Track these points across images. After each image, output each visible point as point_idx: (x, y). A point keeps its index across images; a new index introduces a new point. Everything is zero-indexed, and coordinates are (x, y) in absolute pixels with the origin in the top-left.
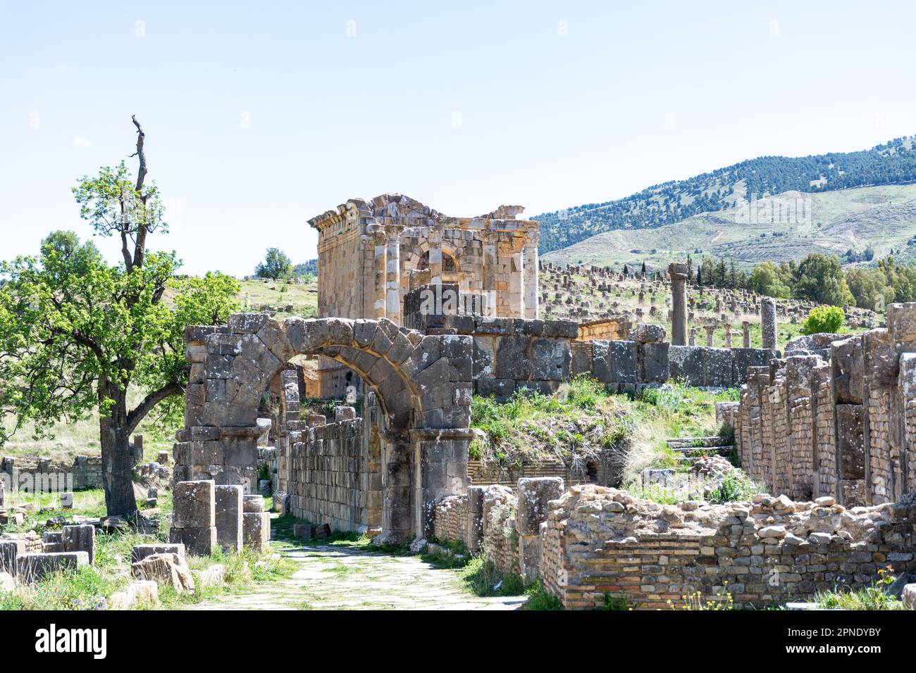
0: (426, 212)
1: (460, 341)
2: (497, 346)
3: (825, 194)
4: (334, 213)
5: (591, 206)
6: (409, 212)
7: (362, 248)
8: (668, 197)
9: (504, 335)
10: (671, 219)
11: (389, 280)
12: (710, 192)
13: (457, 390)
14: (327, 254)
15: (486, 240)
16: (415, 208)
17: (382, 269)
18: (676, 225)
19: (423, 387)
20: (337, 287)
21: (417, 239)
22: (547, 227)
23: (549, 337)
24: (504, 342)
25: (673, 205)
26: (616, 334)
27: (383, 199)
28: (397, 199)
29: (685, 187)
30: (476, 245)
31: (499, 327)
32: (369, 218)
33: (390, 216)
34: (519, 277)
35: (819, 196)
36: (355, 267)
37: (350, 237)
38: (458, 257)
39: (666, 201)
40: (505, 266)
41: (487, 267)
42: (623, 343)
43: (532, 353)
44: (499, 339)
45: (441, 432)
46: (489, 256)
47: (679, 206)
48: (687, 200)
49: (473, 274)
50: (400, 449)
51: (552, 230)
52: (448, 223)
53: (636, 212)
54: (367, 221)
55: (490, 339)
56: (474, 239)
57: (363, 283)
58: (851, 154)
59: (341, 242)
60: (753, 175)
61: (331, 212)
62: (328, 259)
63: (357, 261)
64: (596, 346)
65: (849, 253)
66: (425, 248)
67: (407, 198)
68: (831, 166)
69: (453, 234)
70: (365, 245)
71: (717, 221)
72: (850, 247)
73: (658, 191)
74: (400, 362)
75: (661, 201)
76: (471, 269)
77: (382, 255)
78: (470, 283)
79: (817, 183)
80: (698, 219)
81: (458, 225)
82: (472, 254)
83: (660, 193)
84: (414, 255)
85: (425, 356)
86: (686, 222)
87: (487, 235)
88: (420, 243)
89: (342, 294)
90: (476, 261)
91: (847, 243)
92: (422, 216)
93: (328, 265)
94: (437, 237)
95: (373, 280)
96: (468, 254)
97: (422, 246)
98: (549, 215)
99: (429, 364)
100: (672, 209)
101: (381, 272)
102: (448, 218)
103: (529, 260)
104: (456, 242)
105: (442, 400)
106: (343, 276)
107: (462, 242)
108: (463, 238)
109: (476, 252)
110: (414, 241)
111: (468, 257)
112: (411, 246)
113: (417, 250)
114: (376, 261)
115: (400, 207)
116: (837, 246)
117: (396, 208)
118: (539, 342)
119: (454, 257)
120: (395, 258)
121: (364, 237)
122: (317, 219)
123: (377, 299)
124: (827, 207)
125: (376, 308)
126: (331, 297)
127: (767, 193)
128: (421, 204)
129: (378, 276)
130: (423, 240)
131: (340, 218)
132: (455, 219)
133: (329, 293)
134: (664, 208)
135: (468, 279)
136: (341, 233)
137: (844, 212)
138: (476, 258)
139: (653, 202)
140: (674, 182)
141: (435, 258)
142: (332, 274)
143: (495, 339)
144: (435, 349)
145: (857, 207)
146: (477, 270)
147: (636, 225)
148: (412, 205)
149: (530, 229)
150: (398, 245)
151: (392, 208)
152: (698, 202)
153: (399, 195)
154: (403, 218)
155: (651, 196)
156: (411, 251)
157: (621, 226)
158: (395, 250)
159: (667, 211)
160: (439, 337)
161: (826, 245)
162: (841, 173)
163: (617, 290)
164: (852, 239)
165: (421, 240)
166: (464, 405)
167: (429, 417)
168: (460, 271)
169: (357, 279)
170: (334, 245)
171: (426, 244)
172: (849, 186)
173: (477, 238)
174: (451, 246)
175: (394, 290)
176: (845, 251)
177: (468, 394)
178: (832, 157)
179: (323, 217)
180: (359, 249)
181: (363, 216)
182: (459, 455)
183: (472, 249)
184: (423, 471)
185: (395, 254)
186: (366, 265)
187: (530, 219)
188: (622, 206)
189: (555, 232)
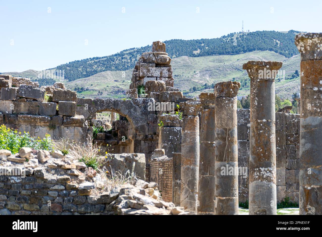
3: (198, 58)
5: (97, 58)
8: (131, 56)
22: (77, 68)
25: (133, 60)
29: (139, 52)
35: (196, 59)
39: (130, 58)
47: (136, 60)
51: (79, 69)
53: (117, 62)
58: (211, 39)
60: (168, 47)
65: (206, 85)
68: (203, 45)
72: (206, 82)
73: (127, 52)
75: (128, 58)
79: (195, 52)
83: (128, 54)
91: (205, 80)
98: (78, 61)
100: (133, 61)
116: (201, 82)
124: (199, 64)
127: (174, 56)
134: (129, 61)
137: (206, 66)
139: (125, 58)
140: (135, 48)
145: (211, 64)
147: (117, 68)
155: (124, 55)
157: (110, 69)
159: (131, 62)
161: (197, 81)
162: (207, 48)
164: (208, 78)
172: (209, 55)
176: (204, 84)
178: (203, 41)
187: (69, 63)
188: (110, 59)
189: (81, 70)
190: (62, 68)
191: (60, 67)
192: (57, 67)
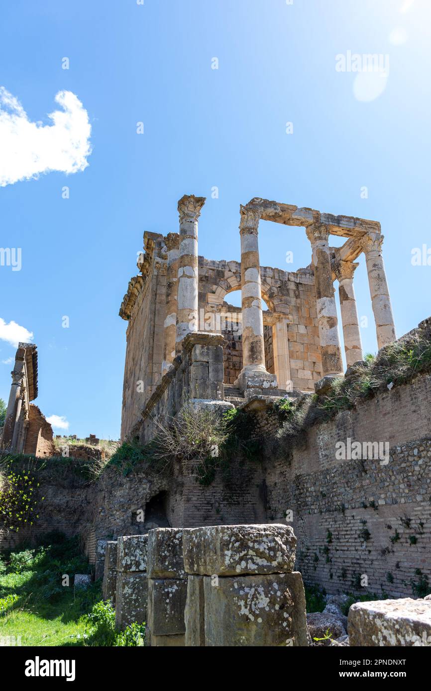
7: (155, 273)
15: (317, 234)
21: (223, 273)
30: (292, 286)
38: (271, 296)
41: (320, 266)
46: (322, 253)
49: (290, 317)
56: (289, 280)
61: (134, 278)
66: (233, 282)
69: (266, 272)
76: (288, 311)
78: (288, 325)
82: (288, 295)
84: (220, 289)
87: (317, 228)
88: (226, 277)
90: (293, 303)
96: (283, 295)
97: (229, 281)
102: (265, 201)
103: (375, 265)
104: (268, 280)
107: (276, 282)
108: (277, 277)
109: (292, 294)
110: (220, 274)
111: (284, 298)
112: (216, 279)
122: (124, 301)
130: (230, 274)
131: (141, 280)
132: (273, 204)
135: (285, 322)
138: (293, 300)
146: (294, 313)
149: (371, 230)
156: (216, 284)
165: (227, 274)
168: (275, 311)
171: (234, 278)
174: (263, 284)
179: (128, 294)
183: (288, 290)
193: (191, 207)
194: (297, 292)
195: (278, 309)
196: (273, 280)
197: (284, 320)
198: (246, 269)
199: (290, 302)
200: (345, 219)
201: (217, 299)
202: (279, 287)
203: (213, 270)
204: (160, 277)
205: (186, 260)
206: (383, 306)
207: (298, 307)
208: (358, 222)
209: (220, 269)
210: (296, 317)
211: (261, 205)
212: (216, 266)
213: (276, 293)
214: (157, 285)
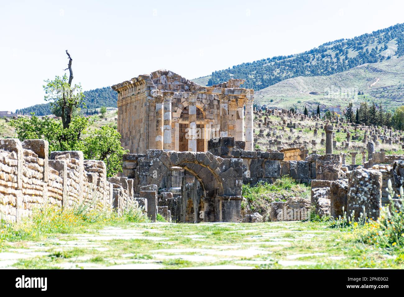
0: (184, 81)
1: (238, 161)
2: (250, 163)
4: (130, 83)
5: (280, 58)
6: (173, 81)
7: (148, 105)
8: (338, 51)
9: (253, 158)
10: (341, 69)
11: (165, 124)
12: (370, 48)
13: (237, 181)
14: (124, 107)
15: (222, 100)
16: (177, 78)
17: (161, 117)
18: (344, 73)
19: (223, 179)
20: (131, 127)
22: (246, 74)
23: (272, 159)
24: (253, 161)
25: (342, 58)
26: (299, 157)
27: (157, 73)
28: (166, 73)
29: (351, 44)
30: (216, 103)
31: (251, 155)
32: (152, 87)
33: (162, 84)
34: (242, 122)
36: (143, 116)
37: (140, 97)
38: (205, 110)
39: (337, 55)
40: (232, 115)
41: (223, 117)
42: (303, 162)
43: (264, 166)
44: (251, 160)
45: (230, 197)
46: (224, 110)
47: (346, 58)
48: (353, 54)
49: (213, 120)
50: (210, 205)
51: (250, 76)
52: (200, 90)
53: (314, 63)
54: (151, 88)
55: (247, 160)
56: (215, 99)
57: (148, 125)
59: (133, 100)
61: (128, 82)
62: (124, 110)
63: (144, 112)
64: (291, 163)
66: (185, 105)
67: (172, 73)
69: (202, 96)
70: (150, 103)
71: (375, 70)
73: (331, 46)
74: (214, 169)
75: (333, 54)
76: (212, 117)
77: (160, 109)
78: (212, 125)
80: (361, 69)
81: (206, 91)
82: (213, 108)
83: (332, 49)
84: (179, 109)
85: (224, 167)
86: (352, 71)
87: (223, 98)
88: (182, 101)
89: (134, 131)
90: (216, 113)
92: (181, 84)
93: (125, 114)
94: (193, 99)
95: (155, 123)
96: (211, 108)
97: (183, 104)
98: (248, 64)
99: (225, 170)
100: (341, 61)
101: (160, 119)
103: (248, 113)
104: (204, 101)
105: (231, 184)
106: (135, 121)
107: (207, 101)
108: (208, 99)
109: (215, 107)
110: (179, 100)
111: (211, 110)
112: (177, 104)
113: (180, 106)
114: (157, 113)
115: (167, 78)
117: (165, 79)
118: (267, 161)
119: (202, 110)
120: (169, 111)
121: (149, 98)
122: (118, 85)
123: (157, 135)
125: (156, 140)
126: (127, 134)
128: (180, 77)
129: (158, 122)
131: (133, 85)
133: (125, 131)
134: (335, 60)
135: (211, 123)
136: (133, 95)
138: (215, 111)
139: (327, 55)
140: (343, 40)
141: (192, 111)
142: (127, 119)
143: (249, 160)
144: (228, 164)
146: (216, 118)
147: (314, 73)
148: (175, 77)
150: (171, 103)
151: (163, 79)
152: (362, 56)
153: (167, 71)
154: (170, 85)
155: (326, 50)
156: (177, 106)
157: (303, 73)
158: (169, 107)
159: (337, 62)
160: (229, 159)
163: (300, 127)
165: (183, 100)
166: (239, 187)
167: (226, 191)
168: (206, 118)
169: (144, 123)
170: (129, 102)
171: (186, 102)
173: (216, 98)
174: (201, 104)
175: (168, 130)
177: (241, 182)
179: (122, 85)
180: (146, 105)
181: (148, 85)
182: (237, 206)
183: (213, 105)
184: (223, 213)
185: (169, 109)
186: (150, 115)
187: (234, 67)
188: (303, 58)
189: (253, 77)
190: (221, 74)
191: (217, 74)
192: (213, 73)
193: (169, 97)
194: (218, 106)
195: (208, 117)
196: (206, 100)
197: (210, 123)
198: (191, 122)
199: (214, 112)
200: (236, 90)
201: (178, 115)
202: (209, 104)
203: (175, 98)
204: (150, 107)
205: (167, 122)
206: (248, 133)
207: (218, 115)
208: (243, 91)
209: (179, 97)
210: (216, 120)
211: (198, 90)
212: (177, 96)
213: (207, 108)
214: (149, 111)
